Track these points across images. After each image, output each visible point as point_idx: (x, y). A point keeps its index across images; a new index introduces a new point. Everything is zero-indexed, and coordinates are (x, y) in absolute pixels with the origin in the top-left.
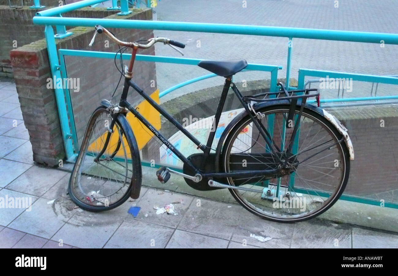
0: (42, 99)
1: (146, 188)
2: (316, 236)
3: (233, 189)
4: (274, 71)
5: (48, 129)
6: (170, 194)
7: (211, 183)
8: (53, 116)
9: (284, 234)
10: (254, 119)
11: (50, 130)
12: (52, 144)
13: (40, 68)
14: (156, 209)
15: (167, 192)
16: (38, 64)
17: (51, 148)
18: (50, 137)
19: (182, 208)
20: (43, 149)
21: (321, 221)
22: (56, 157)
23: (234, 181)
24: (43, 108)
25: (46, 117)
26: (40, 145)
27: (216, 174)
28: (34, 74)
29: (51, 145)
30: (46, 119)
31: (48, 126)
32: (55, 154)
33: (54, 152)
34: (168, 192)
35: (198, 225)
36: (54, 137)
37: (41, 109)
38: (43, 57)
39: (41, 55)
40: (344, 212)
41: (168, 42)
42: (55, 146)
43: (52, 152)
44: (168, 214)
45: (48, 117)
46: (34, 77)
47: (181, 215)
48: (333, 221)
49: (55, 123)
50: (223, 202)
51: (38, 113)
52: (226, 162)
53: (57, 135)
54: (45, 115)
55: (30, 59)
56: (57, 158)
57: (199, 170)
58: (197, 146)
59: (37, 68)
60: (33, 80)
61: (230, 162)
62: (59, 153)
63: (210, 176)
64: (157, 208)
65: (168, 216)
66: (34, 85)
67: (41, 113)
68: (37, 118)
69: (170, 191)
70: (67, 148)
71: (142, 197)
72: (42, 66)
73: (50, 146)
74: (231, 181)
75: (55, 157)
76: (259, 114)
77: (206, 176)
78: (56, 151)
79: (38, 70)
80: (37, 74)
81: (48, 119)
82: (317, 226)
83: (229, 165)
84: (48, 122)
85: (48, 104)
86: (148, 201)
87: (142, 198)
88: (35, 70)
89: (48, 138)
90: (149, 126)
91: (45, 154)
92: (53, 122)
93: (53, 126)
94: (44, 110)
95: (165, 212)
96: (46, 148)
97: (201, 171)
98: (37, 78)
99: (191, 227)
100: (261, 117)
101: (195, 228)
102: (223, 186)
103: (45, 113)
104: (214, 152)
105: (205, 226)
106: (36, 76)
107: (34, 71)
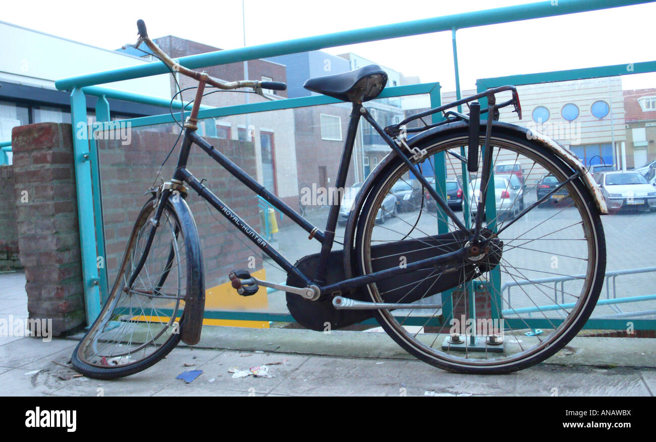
0: (51, 203)
1: (220, 351)
2: (565, 387)
3: (382, 310)
4: (433, 90)
5: (57, 258)
6: (265, 355)
7: (339, 301)
8: (70, 239)
9: (495, 388)
10: (410, 162)
11: (60, 261)
12: (62, 289)
13: (55, 150)
14: (232, 372)
15: (258, 353)
16: (51, 141)
17: (59, 297)
18: (60, 274)
19: (285, 369)
20: (45, 300)
21: (572, 368)
22: (66, 315)
23: (382, 296)
24: (52, 220)
25: (56, 236)
26: (40, 294)
27: (346, 281)
28: (43, 159)
29: (59, 291)
30: (55, 240)
31: (57, 254)
32: (64, 308)
33: (64, 304)
34: (261, 353)
35: (315, 387)
36: (67, 277)
37: (49, 222)
38: (63, 134)
39: (60, 130)
40: (613, 354)
41: (259, 86)
42: (66, 294)
43: (60, 304)
44: (255, 376)
45: (60, 236)
46: (44, 165)
47: (281, 377)
48: (595, 366)
49: (71, 252)
50: (367, 358)
51: (43, 231)
52: (365, 259)
53: (72, 275)
54: (54, 232)
55: (41, 133)
56: (68, 317)
57: (315, 280)
58: (308, 234)
59: (50, 148)
60: (42, 170)
61: (372, 257)
62: (72, 309)
63: (336, 288)
64: (235, 370)
65: (256, 379)
66: (42, 179)
67: (48, 228)
68: (41, 241)
69: (265, 351)
70: (88, 303)
71: (210, 360)
72: (58, 146)
73: (57, 293)
74: (377, 293)
75: (64, 316)
76: (415, 150)
77: (328, 290)
78: (68, 304)
79: (51, 152)
80: (49, 158)
81: (58, 239)
82: (564, 374)
83: (370, 263)
84: (59, 245)
85: (60, 214)
86: (221, 365)
87: (210, 362)
88: (47, 151)
89: (55, 276)
90: (223, 208)
91: (47, 310)
92: (68, 249)
93: (67, 256)
94: (54, 223)
95: (249, 375)
96: (50, 299)
97: (317, 281)
98: (48, 166)
99: (301, 390)
100: (420, 155)
101: (308, 390)
102: (361, 305)
103: (55, 228)
104: (341, 248)
105: (329, 387)
106: (47, 162)
107: (45, 153)
